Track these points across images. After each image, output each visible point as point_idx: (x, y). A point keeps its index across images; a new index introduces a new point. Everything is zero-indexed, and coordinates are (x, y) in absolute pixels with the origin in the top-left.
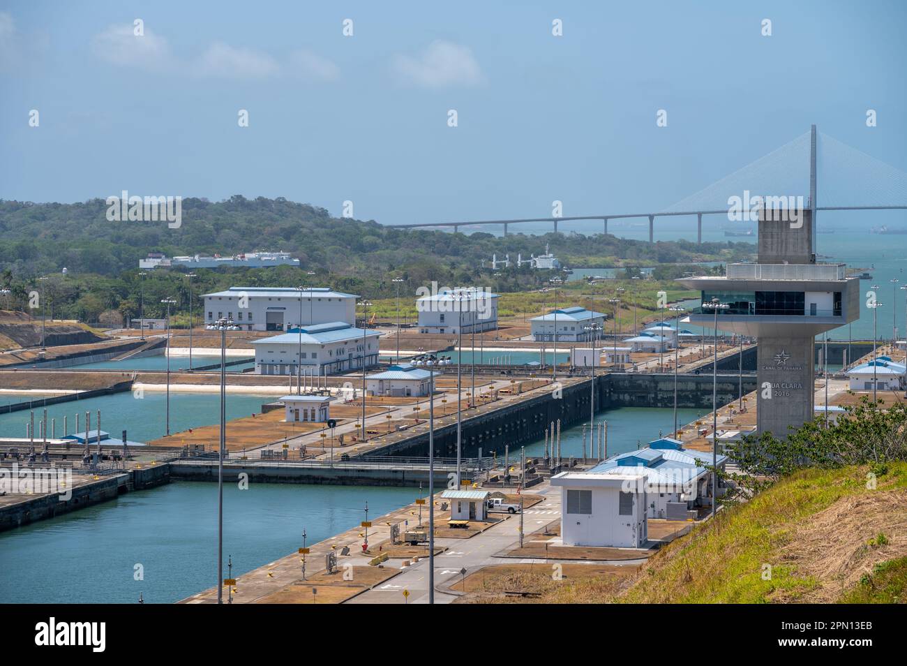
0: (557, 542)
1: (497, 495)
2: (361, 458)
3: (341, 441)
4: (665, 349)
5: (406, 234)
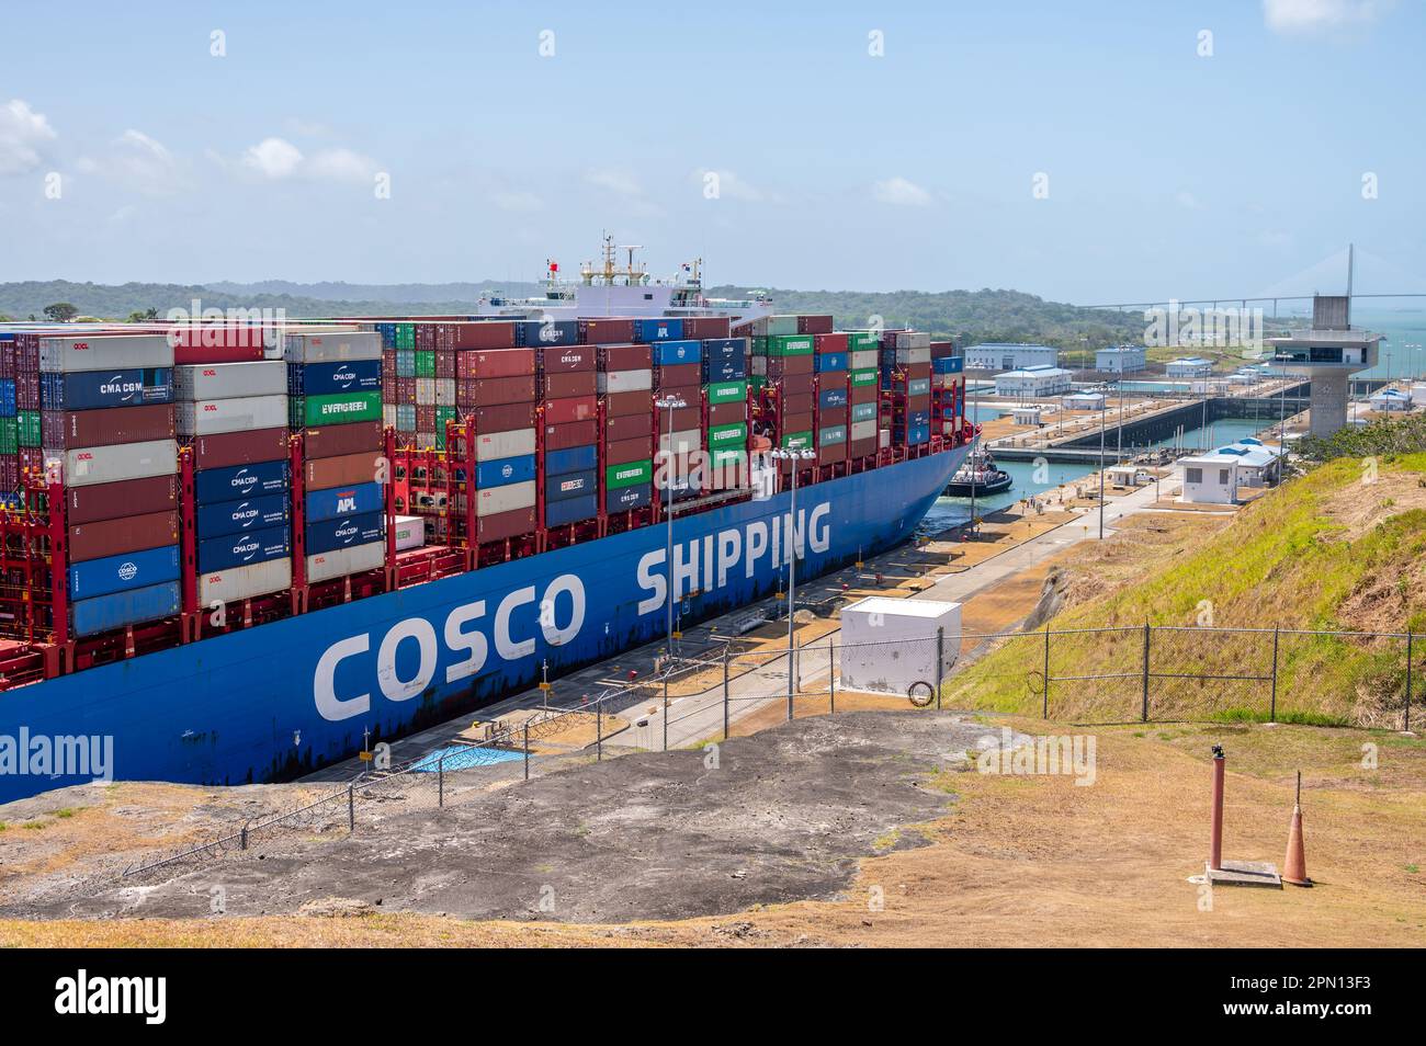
0: (1179, 499)
1: (1142, 470)
2: (1059, 447)
3: (1047, 436)
4: (1251, 383)
5: (1089, 312)
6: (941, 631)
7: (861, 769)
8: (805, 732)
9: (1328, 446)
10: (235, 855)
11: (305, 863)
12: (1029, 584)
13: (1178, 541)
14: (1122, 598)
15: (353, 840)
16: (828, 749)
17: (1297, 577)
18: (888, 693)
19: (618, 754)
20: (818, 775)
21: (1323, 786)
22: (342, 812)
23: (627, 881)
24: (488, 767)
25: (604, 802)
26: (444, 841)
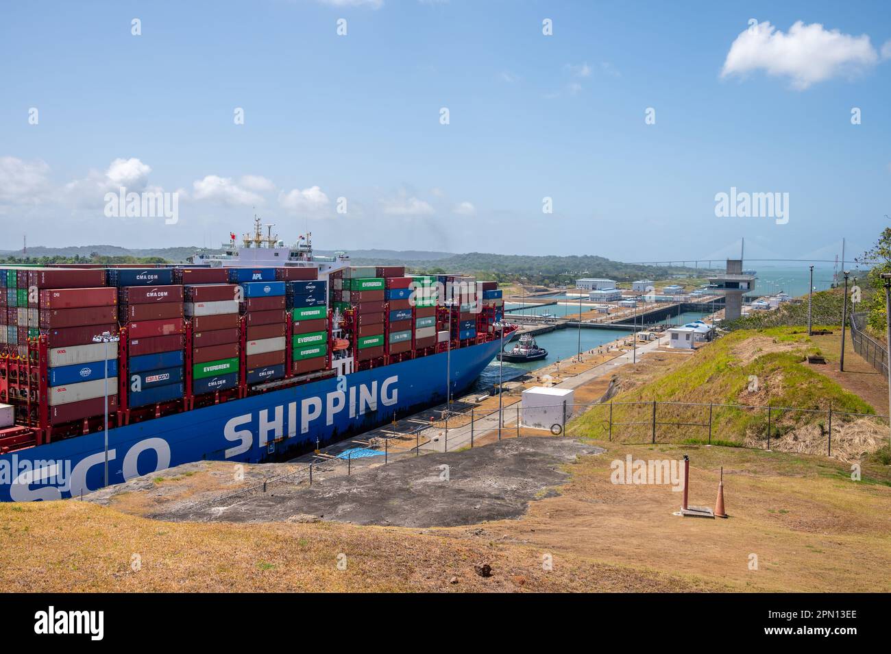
0: (668, 347)
1: (652, 334)
2: (615, 323)
3: (611, 318)
4: (699, 297)
5: (629, 265)
6: (565, 402)
7: (530, 462)
8: (506, 445)
9: (733, 324)
10: (261, 494)
11: (290, 498)
12: (603, 382)
13: (668, 365)
14: (643, 389)
15: (311, 489)
16: (516, 453)
17: (720, 381)
18: (542, 429)
19: (425, 453)
20: (512, 464)
21: (732, 473)
22: (307, 476)
23: (429, 509)
24: (369, 458)
25: (419, 474)
26: (351, 490)
